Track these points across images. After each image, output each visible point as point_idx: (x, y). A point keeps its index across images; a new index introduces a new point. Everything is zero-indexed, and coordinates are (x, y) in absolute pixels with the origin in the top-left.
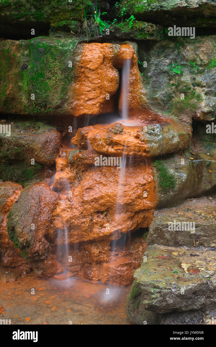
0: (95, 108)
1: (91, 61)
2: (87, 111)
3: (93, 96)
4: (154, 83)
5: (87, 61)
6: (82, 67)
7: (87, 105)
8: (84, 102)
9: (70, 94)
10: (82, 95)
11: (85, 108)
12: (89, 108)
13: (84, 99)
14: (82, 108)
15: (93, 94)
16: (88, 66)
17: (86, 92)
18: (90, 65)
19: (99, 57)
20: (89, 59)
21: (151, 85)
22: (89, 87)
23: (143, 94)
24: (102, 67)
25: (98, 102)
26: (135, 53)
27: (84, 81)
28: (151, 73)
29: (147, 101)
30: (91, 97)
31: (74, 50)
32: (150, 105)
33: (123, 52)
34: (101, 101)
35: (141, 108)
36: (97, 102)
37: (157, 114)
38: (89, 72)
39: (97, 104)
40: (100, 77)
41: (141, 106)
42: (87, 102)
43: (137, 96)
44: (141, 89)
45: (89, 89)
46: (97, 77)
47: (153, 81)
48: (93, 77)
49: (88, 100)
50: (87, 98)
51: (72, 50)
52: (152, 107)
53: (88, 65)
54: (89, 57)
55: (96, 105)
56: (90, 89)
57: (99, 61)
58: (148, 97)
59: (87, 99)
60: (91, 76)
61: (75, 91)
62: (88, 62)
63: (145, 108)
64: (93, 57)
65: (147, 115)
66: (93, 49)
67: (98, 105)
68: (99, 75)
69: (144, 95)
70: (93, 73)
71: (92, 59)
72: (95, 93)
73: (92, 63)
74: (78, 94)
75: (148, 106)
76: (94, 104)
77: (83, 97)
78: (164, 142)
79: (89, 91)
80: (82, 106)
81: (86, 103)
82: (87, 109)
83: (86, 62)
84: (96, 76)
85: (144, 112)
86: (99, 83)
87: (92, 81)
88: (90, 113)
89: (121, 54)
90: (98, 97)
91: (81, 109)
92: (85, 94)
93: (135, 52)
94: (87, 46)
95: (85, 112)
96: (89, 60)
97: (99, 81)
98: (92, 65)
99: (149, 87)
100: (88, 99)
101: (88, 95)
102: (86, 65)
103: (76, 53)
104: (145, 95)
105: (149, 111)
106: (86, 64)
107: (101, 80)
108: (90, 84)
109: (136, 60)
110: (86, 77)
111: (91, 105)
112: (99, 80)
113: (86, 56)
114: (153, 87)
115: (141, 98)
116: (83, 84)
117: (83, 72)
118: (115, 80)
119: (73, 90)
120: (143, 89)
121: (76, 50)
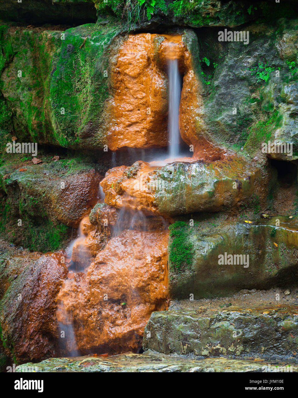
0: (140, 137)
1: (131, 64)
2: (128, 142)
3: (136, 119)
4: (221, 96)
5: (126, 63)
6: (119, 73)
7: (129, 132)
8: (125, 127)
9: (106, 114)
10: (122, 117)
11: (125, 137)
12: (131, 138)
13: (124, 124)
14: (122, 137)
15: (136, 116)
16: (127, 71)
17: (126, 112)
18: (129, 69)
19: (142, 57)
20: (128, 59)
21: (214, 100)
22: (131, 104)
23: (198, 115)
24: (148, 71)
25: (144, 128)
26: (187, 50)
27: (125, 95)
28: (220, 80)
29: (204, 127)
30: (134, 120)
31: (109, 47)
32: (210, 134)
33: (165, 48)
34: (148, 126)
35: (197, 139)
36: (142, 128)
37: (219, 149)
38: (129, 81)
39: (143, 131)
40: (145, 88)
41: (198, 134)
42: (128, 128)
43: (191, 118)
44: (198, 107)
45: (130, 107)
46: (141, 88)
47: (220, 95)
48: (134, 89)
49: (129, 126)
50: (128, 121)
51: (104, 47)
52: (212, 137)
53: (128, 69)
54: (128, 58)
55: (141, 132)
56: (132, 108)
57: (141, 63)
58: (207, 120)
59: (127, 123)
60: (132, 87)
61: (112, 110)
62: (126, 65)
63: (202, 138)
64: (134, 56)
65: (207, 150)
66: (139, 44)
67: (143, 133)
68: (143, 84)
69: (201, 118)
70: (135, 81)
71: (132, 60)
72: (139, 113)
73: (132, 66)
74: (117, 115)
75: (207, 135)
76: (138, 131)
77: (123, 119)
78: (185, 191)
79: (131, 111)
80: (122, 134)
81: (127, 130)
82: (128, 139)
83: (124, 65)
84: (140, 86)
85: (203, 145)
86: (143, 98)
87: (135, 95)
88: (132, 145)
89: (162, 52)
90: (144, 119)
91: (119, 139)
92: (125, 115)
93: (188, 48)
94: (131, 39)
95: (126, 144)
96: (127, 61)
97: (144, 94)
98: (132, 69)
99: (210, 104)
100: (130, 123)
101: (130, 117)
102: (125, 70)
103: (111, 51)
104: (202, 116)
105: (208, 143)
106: (123, 67)
107: (145, 93)
108: (132, 100)
109: (189, 61)
110: (127, 88)
111: (133, 133)
112: (144, 92)
113: (125, 55)
114: (219, 104)
115: (195, 122)
116: (123, 99)
117: (122, 81)
118: (159, 94)
119: (110, 109)
120: (201, 107)
121: (111, 46)
